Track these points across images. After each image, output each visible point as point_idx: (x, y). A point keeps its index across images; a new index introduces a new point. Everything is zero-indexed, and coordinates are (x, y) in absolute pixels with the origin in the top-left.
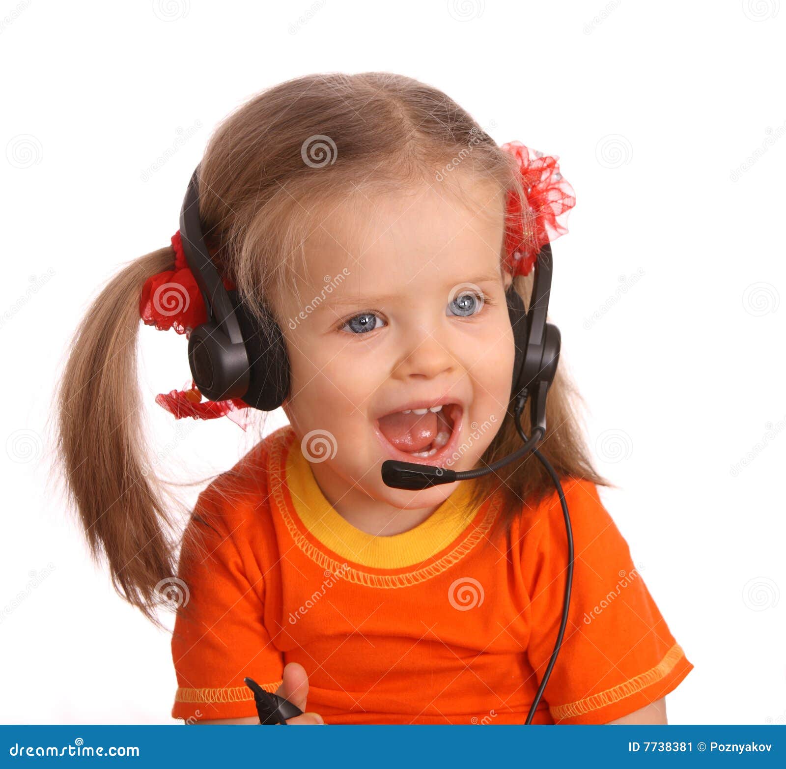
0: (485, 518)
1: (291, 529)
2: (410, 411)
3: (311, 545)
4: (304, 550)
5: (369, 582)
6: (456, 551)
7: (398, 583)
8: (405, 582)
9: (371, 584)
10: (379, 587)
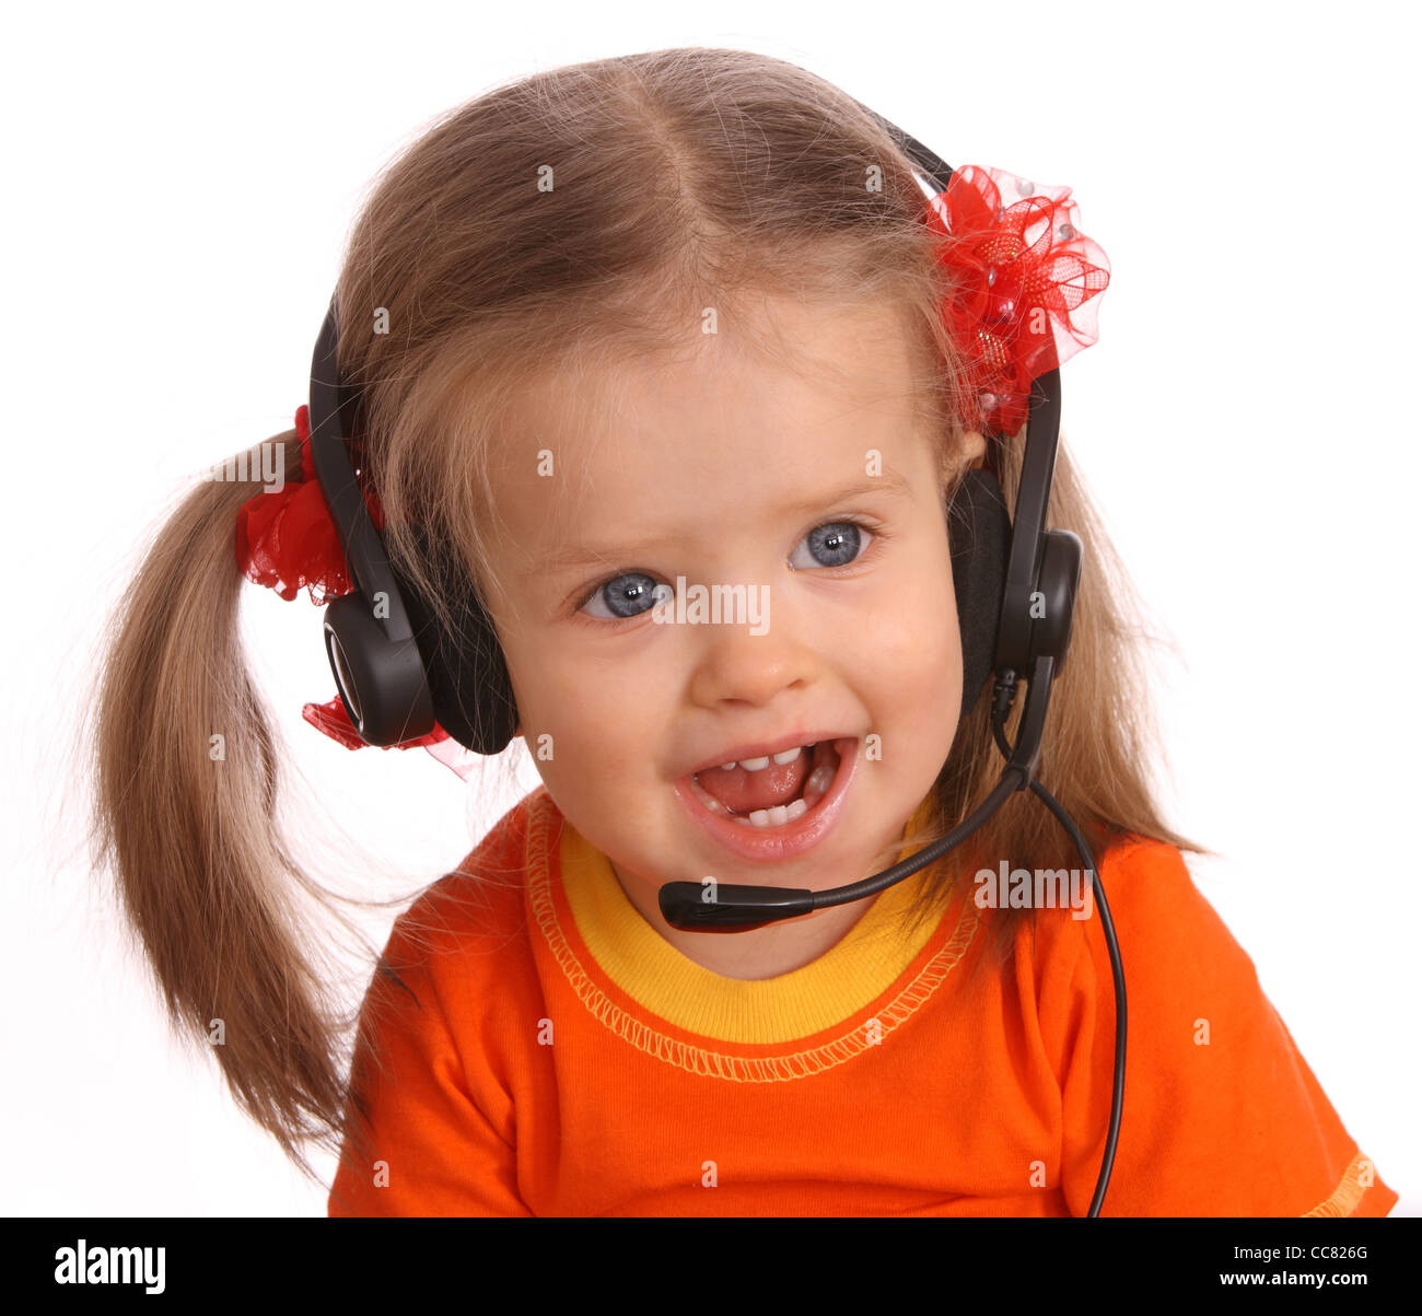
0: (957, 931)
1: (576, 981)
2: (734, 765)
3: (616, 1008)
4: (603, 1018)
5: (733, 1072)
6: (901, 1000)
7: (790, 1071)
8: (805, 1067)
9: (739, 1077)
10: (754, 1080)
